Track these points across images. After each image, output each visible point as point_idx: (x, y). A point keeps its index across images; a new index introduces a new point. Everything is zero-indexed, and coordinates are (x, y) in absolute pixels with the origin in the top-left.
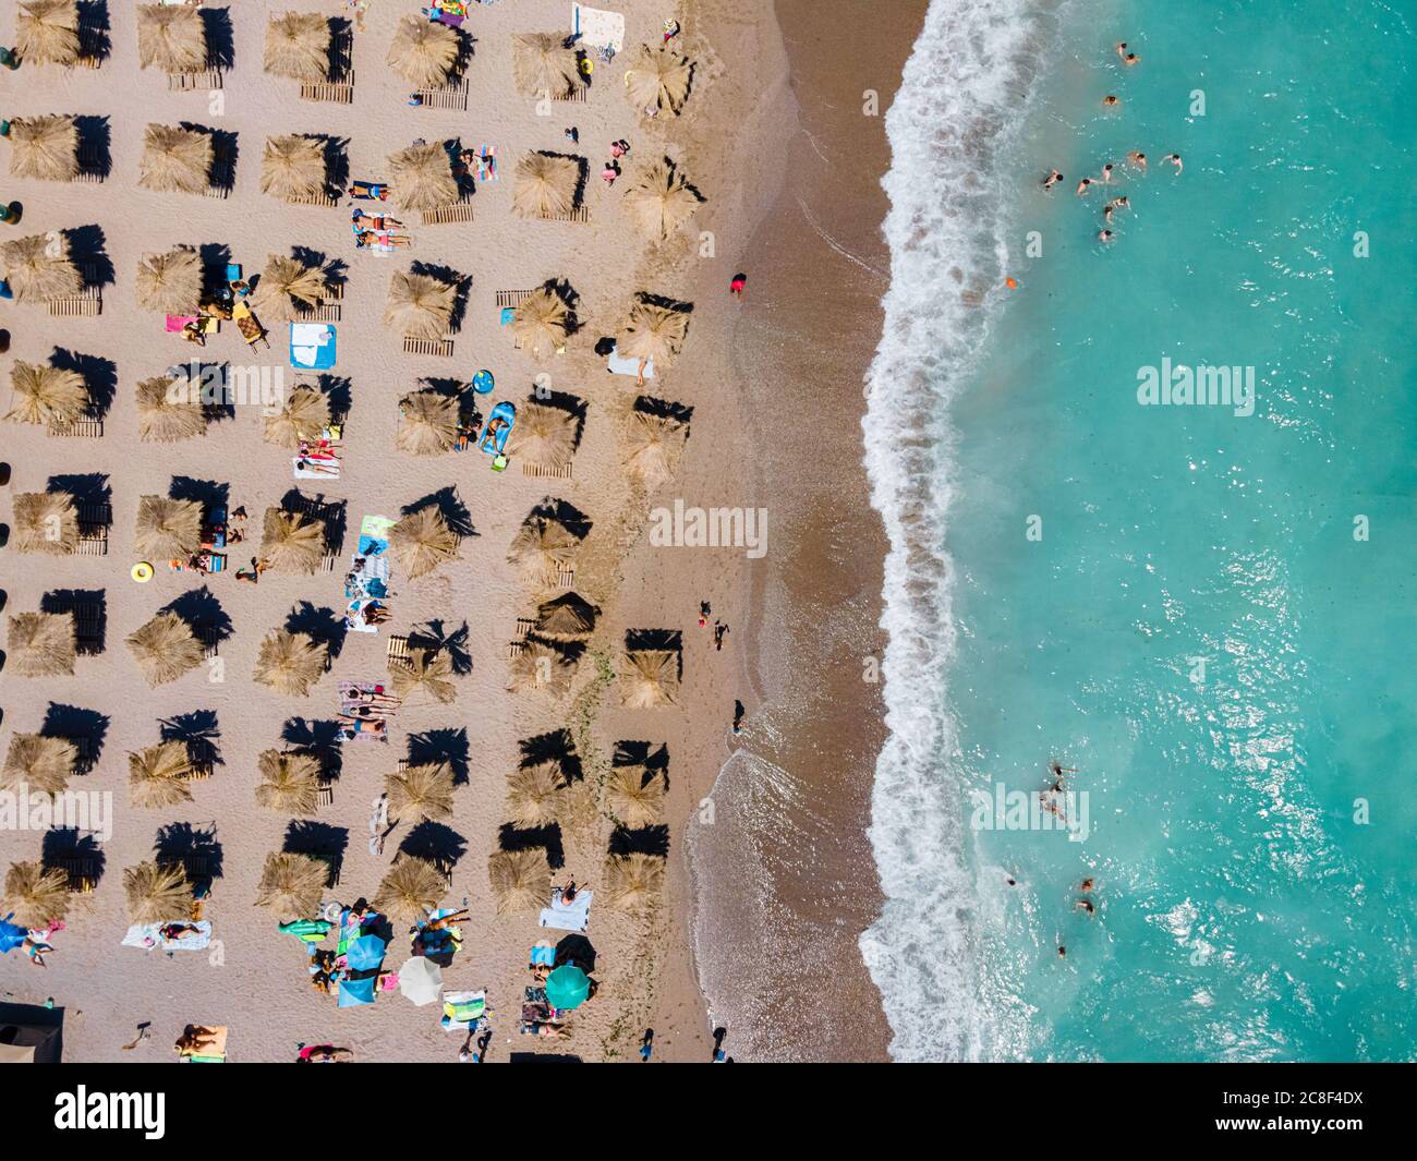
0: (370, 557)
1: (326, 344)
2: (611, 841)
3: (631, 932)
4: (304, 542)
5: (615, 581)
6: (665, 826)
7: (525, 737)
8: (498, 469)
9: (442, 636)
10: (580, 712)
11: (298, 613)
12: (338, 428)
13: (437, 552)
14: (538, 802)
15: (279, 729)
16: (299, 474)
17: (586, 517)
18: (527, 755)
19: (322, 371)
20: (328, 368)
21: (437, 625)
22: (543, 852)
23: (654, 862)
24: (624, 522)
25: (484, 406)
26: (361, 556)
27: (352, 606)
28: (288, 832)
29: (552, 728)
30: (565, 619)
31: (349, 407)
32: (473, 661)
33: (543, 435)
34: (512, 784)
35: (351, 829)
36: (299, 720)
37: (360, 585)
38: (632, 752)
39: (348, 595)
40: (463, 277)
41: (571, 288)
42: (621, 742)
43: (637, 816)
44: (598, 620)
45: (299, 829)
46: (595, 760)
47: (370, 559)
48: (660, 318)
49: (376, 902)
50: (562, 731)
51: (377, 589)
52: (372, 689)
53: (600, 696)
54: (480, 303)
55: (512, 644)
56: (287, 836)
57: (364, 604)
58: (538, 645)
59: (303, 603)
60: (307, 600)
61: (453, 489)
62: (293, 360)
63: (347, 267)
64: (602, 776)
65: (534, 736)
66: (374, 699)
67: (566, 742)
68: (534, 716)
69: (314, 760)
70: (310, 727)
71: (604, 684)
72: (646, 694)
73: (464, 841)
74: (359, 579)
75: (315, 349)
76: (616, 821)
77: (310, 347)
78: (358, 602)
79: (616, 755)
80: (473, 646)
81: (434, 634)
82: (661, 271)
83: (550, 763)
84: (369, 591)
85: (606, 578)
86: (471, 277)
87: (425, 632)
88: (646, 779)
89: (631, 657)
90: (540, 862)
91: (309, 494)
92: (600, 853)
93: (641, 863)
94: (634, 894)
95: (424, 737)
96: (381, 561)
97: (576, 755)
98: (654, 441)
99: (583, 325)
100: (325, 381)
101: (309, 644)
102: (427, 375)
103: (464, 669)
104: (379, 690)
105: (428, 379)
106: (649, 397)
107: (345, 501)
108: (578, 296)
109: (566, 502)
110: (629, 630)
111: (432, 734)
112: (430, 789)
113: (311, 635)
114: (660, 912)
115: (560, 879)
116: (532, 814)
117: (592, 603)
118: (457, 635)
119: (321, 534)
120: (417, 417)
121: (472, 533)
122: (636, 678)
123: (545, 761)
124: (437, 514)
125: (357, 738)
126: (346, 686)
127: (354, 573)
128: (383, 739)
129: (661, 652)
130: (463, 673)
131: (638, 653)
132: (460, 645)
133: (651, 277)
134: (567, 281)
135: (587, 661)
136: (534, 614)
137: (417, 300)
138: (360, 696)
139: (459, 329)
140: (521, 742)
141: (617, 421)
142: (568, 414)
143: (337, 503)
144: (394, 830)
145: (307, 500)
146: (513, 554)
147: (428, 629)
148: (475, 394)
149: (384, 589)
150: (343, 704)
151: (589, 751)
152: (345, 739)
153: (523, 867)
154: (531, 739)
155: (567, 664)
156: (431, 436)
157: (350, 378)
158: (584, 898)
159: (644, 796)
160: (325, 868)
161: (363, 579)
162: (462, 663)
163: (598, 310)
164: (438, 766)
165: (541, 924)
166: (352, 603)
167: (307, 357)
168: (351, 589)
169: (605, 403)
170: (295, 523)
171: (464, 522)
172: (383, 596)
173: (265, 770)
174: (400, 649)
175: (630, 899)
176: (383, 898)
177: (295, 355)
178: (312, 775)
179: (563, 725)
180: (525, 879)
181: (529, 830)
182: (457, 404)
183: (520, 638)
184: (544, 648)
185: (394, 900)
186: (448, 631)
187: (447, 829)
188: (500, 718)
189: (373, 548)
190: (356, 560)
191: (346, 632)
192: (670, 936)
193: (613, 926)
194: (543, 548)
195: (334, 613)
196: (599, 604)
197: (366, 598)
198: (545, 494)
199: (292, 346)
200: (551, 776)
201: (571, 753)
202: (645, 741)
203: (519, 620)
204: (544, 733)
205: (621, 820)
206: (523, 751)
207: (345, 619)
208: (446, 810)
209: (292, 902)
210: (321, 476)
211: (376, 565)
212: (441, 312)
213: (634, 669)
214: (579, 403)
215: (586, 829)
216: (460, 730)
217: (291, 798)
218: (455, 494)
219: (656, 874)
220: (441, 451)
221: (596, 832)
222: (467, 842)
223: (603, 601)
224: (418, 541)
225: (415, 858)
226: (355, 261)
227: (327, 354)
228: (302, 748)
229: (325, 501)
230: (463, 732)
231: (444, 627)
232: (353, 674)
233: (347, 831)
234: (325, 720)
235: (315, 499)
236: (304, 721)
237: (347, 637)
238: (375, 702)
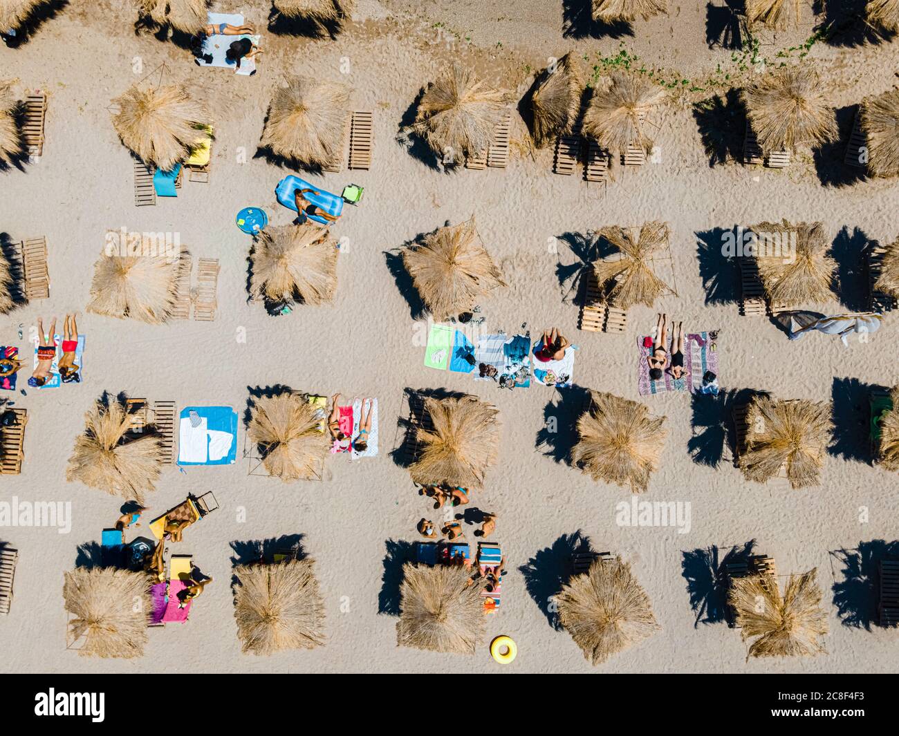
0: (477, 358)
1: (205, 420)
2: (838, 45)
4: (455, 423)
5: (502, 54)
7: (705, 159)
8: (360, 198)
9: (577, 266)
10: (671, 91)
11: (552, 448)
12: (311, 400)
15: (704, 469)
16: (372, 450)
18: (728, 157)
19: (240, 424)
20: (235, 417)
21: (563, 272)
24: (426, 44)
25: (280, 218)
26: (476, 370)
27: (541, 378)
28: (840, 456)
29: (693, 126)
32: (609, 225)
33: (304, 109)
35: (834, 374)
36: (692, 444)
37: (513, 369)
39: (526, 385)
42: (708, 40)
45: (836, 442)
46: (733, 72)
47: (481, 356)
50: (696, 114)
51: (517, 347)
52: (648, 351)
53: (649, 69)
55: (585, 179)
56: (846, 458)
59: (539, 443)
60: (534, 438)
61: (388, 255)
62: (225, 461)
63: (105, 394)
65: (703, 148)
66: (661, 348)
67: (709, 108)
68: (678, 150)
69: (753, 402)
70: (700, 430)
71: (633, 64)
73: (844, 231)
74: (506, 371)
75: (213, 433)
76: (812, 41)
77: (209, 440)
78: (536, 371)
79: (725, 45)
81: (575, 275)
84: (521, 358)
85: (499, 65)
87: (573, 288)
91: (398, 437)
95: (709, 284)
96: (482, 344)
97: (727, 95)
100: (251, 419)
101: (593, 416)
104: (649, 342)
107: (407, 390)
109: (403, 117)
110: (564, 38)
111: (705, 274)
118: (576, 248)
125: (714, 370)
126: (645, 386)
127: (498, 378)
128: (713, 335)
132: (588, 242)
136: (547, 151)
138: (658, 365)
140: (712, 164)
143: (410, 401)
145: (406, 439)
147: (568, 283)
149: (517, 339)
150: (668, 388)
151: (721, 78)
152: (715, 384)
154: (707, 152)
157: (249, 388)
161: (506, 366)
166: (537, 380)
167: (222, 442)
168: (519, 380)
170: (429, 437)
172: (527, 340)
173: (769, 472)
174: (595, 315)
177: (219, 458)
179: (689, 113)
183: (577, 167)
184: (591, 111)
186: (571, 258)
188: (681, 191)
189: (466, 354)
190: (482, 375)
191: (575, 386)
195: (551, 402)
197: (531, 362)
198: (394, 143)
199: (209, 462)
201: (724, 101)
202: (705, 11)
203: (554, 172)
204: (699, 136)
205: (810, 35)
206: (723, 161)
207: (558, 388)
208: (815, 230)
210: (374, 422)
211: (487, 350)
216: (698, 239)
217: (808, 432)
221: (827, 64)
222: (844, 228)
223: (528, 68)
227: (218, 418)
228: (728, 440)
229: (406, 417)
230: (701, 235)
231: (565, 264)
232: (630, 376)
233: (836, 380)
234: (691, 411)
235: (404, 429)
236: (693, 438)
237: (581, 384)
238: (666, 347)
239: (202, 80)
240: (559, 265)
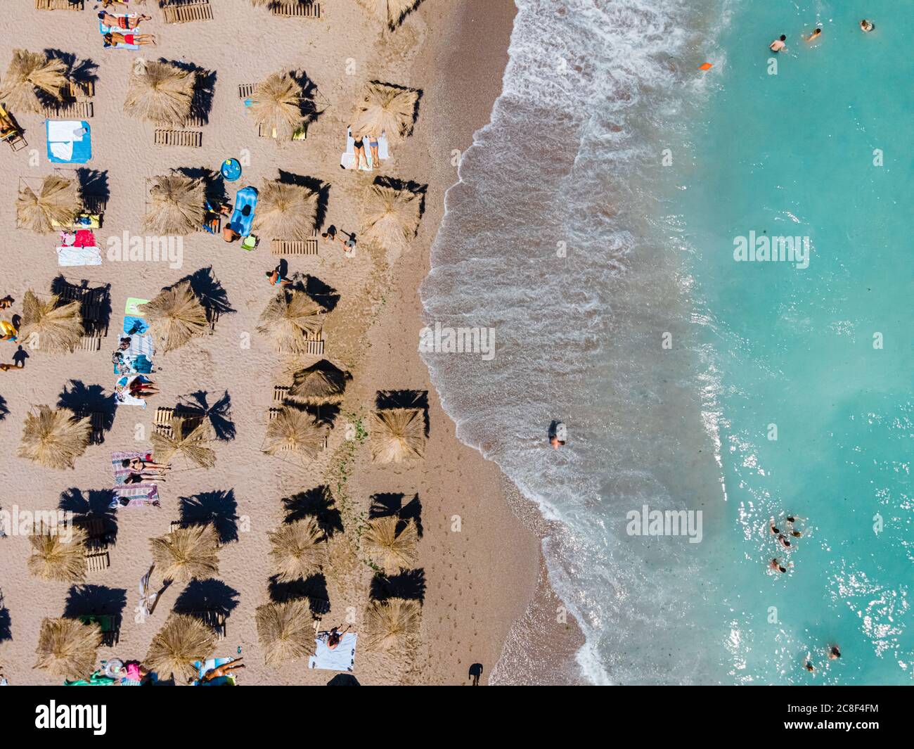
0: (135, 335)
1: (80, 139)
2: (372, 586)
3: (394, 670)
4: (61, 322)
5: (363, 347)
6: (421, 570)
7: (288, 495)
8: (248, 248)
9: (206, 406)
10: (338, 469)
11: (70, 392)
12: (97, 217)
13: (190, 325)
14: (298, 557)
15: (57, 500)
17: (334, 290)
18: (290, 512)
19: (79, 166)
20: (84, 162)
21: (201, 396)
22: (306, 603)
23: (410, 606)
24: (369, 293)
25: (232, 189)
26: (126, 336)
27: (120, 382)
28: (69, 596)
29: (312, 486)
30: (317, 383)
31: (107, 198)
32: (237, 428)
33: (283, 208)
34: (273, 541)
35: (129, 589)
36: (76, 491)
37: (127, 362)
38: (387, 504)
39: (115, 372)
40: (207, 72)
41: (309, 79)
42: (377, 495)
43: (392, 563)
44: (349, 384)
45: (79, 593)
46: (353, 513)
47: (135, 338)
48: (390, 97)
49: (147, 661)
50: (321, 487)
51: (143, 365)
52: (143, 458)
53: (354, 453)
54: (223, 95)
55: (271, 410)
56: (68, 600)
57: (131, 379)
58: (291, 409)
59: (73, 382)
60: (77, 379)
61: (209, 269)
62: (51, 155)
63: (97, 66)
64: (360, 527)
65: (296, 494)
66: (144, 467)
67: (326, 497)
68: (295, 476)
69: (81, 529)
70: (86, 496)
71: (358, 442)
72: (394, 450)
73: (236, 594)
74: (125, 357)
75: (71, 144)
76: (376, 568)
77: (66, 143)
79: (373, 507)
80: (235, 414)
81: (199, 404)
82: (391, 61)
83: (308, 519)
84: (136, 368)
85: (354, 346)
86: (215, 73)
87: (189, 403)
88: (400, 528)
89: (380, 416)
90: (303, 612)
91: (74, 280)
92: (363, 598)
93: (398, 607)
94: (393, 637)
95: (195, 499)
96: (145, 339)
98: (389, 210)
99: (321, 113)
100: (83, 173)
101: (71, 419)
102: (179, 165)
103: (227, 436)
104: (148, 459)
105: (180, 169)
106: (386, 177)
107: (109, 285)
108: (315, 86)
109: (314, 278)
110: (378, 392)
111: (202, 497)
112: (195, 549)
113: (73, 410)
114: (420, 649)
115: (326, 622)
116: (293, 568)
117: (343, 369)
118: (219, 405)
119: (77, 313)
120: (163, 197)
121: (229, 310)
122: (385, 434)
123: (303, 517)
124: (189, 290)
125: (130, 505)
126: (118, 456)
127: (120, 351)
128: (155, 504)
129: (408, 410)
130: (227, 439)
131: (386, 411)
132: (224, 413)
133: (382, 67)
134: (304, 73)
135: (341, 421)
136: (289, 382)
137: (155, 85)
138: (132, 464)
139: (207, 122)
140: (284, 500)
141: (357, 200)
142: (308, 191)
143: (101, 288)
144: (169, 587)
145: (72, 286)
146: (262, 324)
147: (193, 400)
148: (225, 181)
149: (150, 364)
150: (116, 473)
151: (347, 505)
152: (119, 506)
153: (288, 617)
154: (294, 496)
155: (320, 425)
156: (177, 215)
157: (107, 171)
158: (349, 640)
159: (398, 545)
160: (96, 631)
161: (129, 356)
162: (225, 429)
163: (334, 99)
164: (202, 527)
165: (310, 666)
166: (120, 379)
167: (64, 152)
168: (119, 366)
169: (345, 184)
171: (222, 301)
172: (149, 371)
173: (34, 542)
174: (166, 419)
175: (389, 641)
176: (153, 657)
177: (52, 151)
178: (79, 544)
179: (322, 482)
180: (289, 630)
181: (292, 583)
182: (202, 185)
183: (278, 404)
184: (297, 411)
185: (163, 659)
186: (211, 401)
187: (220, 584)
188: (264, 478)
189: (137, 328)
190: (122, 339)
191: (116, 406)
192: (430, 671)
193: (378, 664)
194: (288, 316)
195: (103, 389)
196: (350, 370)
197: (133, 374)
199: (49, 143)
200: (310, 530)
201: (331, 508)
202: (398, 492)
203: (276, 387)
204: (305, 490)
205: (380, 567)
206: (287, 508)
208: (215, 569)
209: (66, 665)
211: (141, 343)
212: (182, 98)
213: (383, 426)
214: (322, 186)
215: (348, 576)
216: (228, 490)
217: (59, 567)
218: (211, 275)
219: (413, 617)
220: (189, 230)
221: (357, 579)
222: (239, 594)
223: (353, 366)
224: (170, 315)
225: (183, 616)
226: (104, 60)
227: (82, 148)
228: (79, 517)
229: (89, 286)
230: (231, 493)
231: (207, 396)
232: (125, 445)
233: (125, 591)
234: (100, 490)
235: (80, 285)
236: (80, 492)
237: (118, 411)
238: (145, 469)
239: (336, 130)
240: (206, 393)
